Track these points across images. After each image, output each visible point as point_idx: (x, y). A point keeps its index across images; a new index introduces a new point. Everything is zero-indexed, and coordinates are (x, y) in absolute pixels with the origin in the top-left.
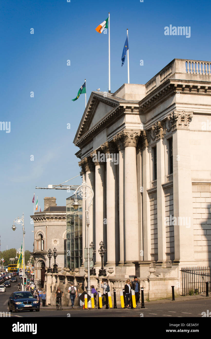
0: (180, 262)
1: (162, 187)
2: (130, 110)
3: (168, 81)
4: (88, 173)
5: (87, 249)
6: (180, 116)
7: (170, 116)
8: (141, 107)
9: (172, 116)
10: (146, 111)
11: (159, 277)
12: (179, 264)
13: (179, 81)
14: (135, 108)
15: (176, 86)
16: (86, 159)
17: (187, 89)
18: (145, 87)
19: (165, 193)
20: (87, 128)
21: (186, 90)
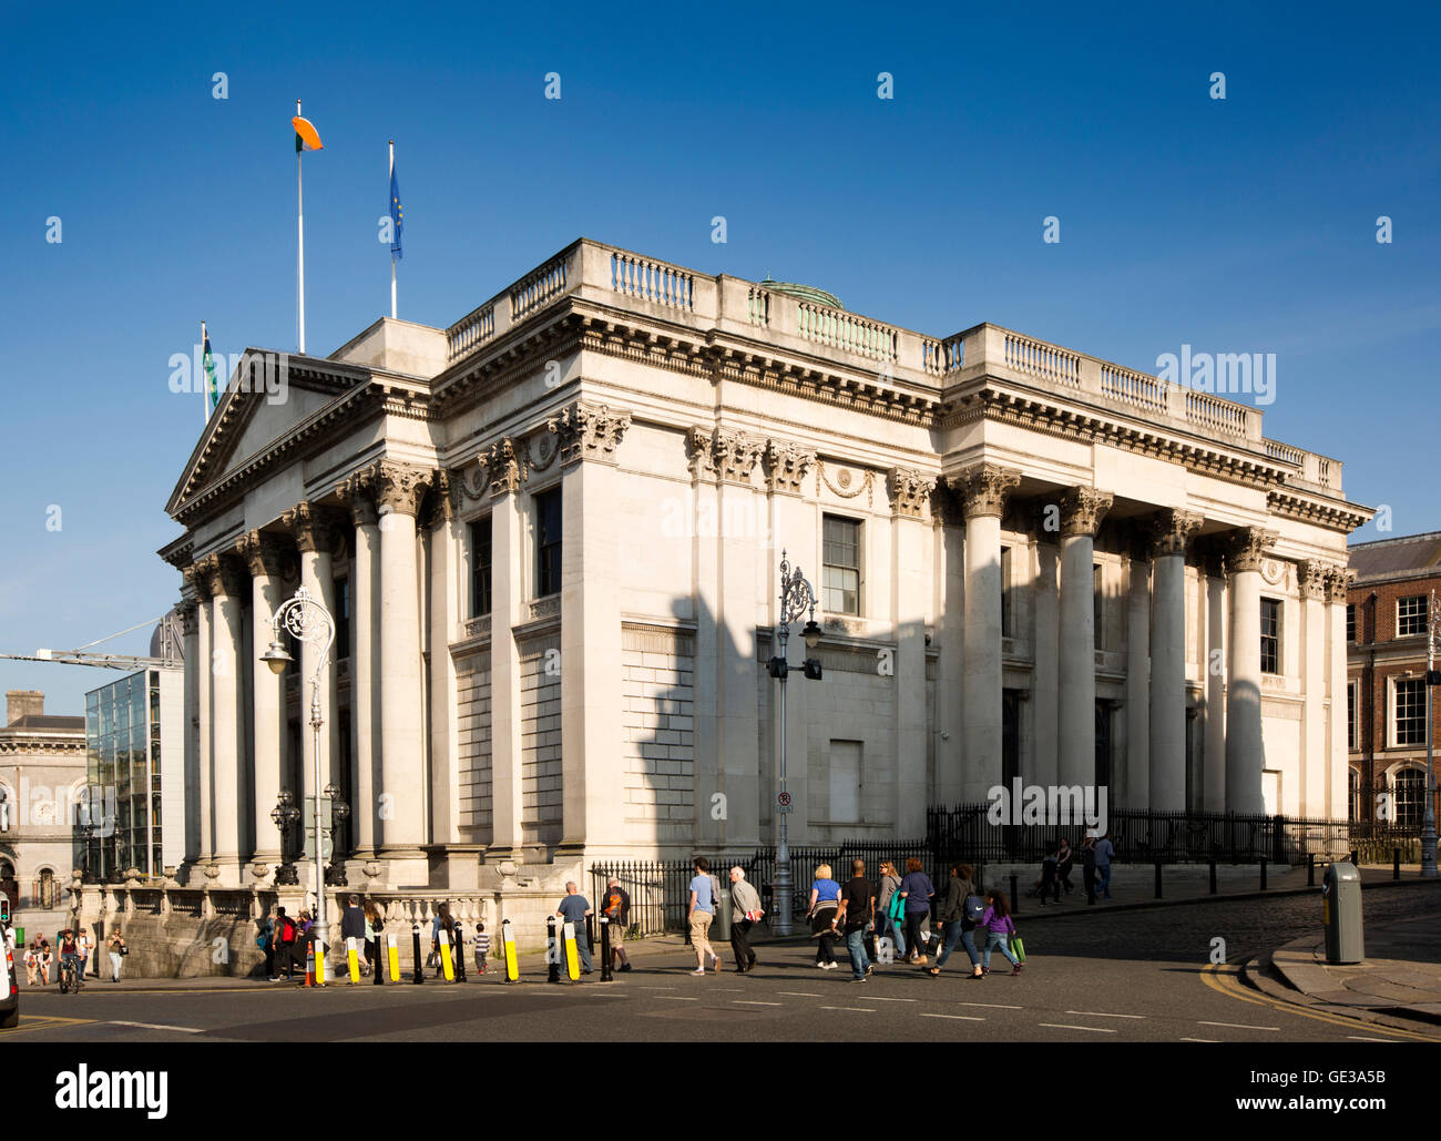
0: (587, 848)
1: (512, 635)
2: (402, 402)
3: (566, 303)
4: (221, 600)
5: (315, 799)
6: (591, 421)
7: (556, 420)
8: (438, 397)
9: (565, 419)
10: (452, 411)
11: (529, 889)
12: (586, 851)
13: (599, 307)
14: (419, 397)
15: (587, 322)
16: (215, 558)
17: (617, 339)
18: (444, 339)
19: (523, 653)
20: (218, 466)
21: (614, 342)
